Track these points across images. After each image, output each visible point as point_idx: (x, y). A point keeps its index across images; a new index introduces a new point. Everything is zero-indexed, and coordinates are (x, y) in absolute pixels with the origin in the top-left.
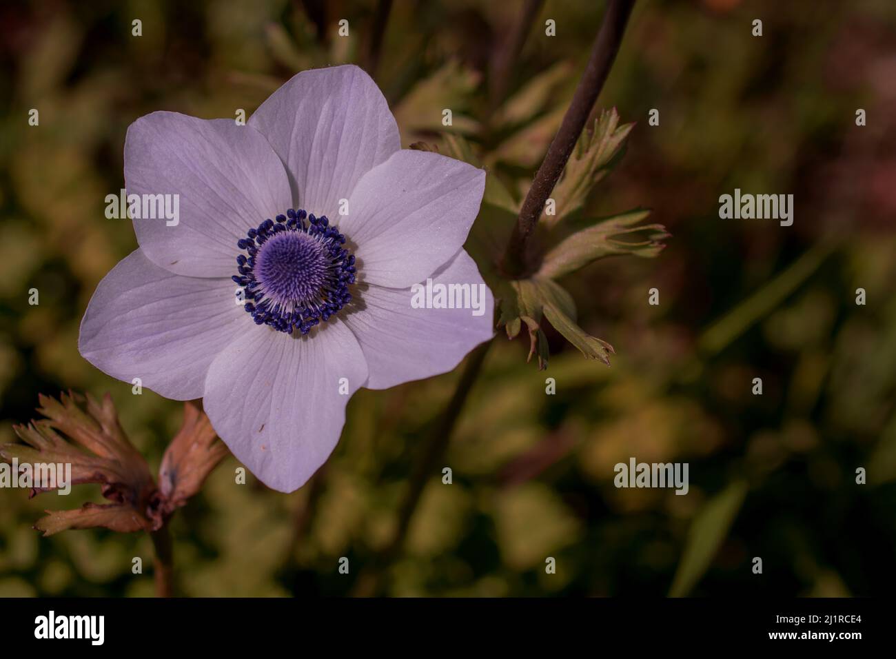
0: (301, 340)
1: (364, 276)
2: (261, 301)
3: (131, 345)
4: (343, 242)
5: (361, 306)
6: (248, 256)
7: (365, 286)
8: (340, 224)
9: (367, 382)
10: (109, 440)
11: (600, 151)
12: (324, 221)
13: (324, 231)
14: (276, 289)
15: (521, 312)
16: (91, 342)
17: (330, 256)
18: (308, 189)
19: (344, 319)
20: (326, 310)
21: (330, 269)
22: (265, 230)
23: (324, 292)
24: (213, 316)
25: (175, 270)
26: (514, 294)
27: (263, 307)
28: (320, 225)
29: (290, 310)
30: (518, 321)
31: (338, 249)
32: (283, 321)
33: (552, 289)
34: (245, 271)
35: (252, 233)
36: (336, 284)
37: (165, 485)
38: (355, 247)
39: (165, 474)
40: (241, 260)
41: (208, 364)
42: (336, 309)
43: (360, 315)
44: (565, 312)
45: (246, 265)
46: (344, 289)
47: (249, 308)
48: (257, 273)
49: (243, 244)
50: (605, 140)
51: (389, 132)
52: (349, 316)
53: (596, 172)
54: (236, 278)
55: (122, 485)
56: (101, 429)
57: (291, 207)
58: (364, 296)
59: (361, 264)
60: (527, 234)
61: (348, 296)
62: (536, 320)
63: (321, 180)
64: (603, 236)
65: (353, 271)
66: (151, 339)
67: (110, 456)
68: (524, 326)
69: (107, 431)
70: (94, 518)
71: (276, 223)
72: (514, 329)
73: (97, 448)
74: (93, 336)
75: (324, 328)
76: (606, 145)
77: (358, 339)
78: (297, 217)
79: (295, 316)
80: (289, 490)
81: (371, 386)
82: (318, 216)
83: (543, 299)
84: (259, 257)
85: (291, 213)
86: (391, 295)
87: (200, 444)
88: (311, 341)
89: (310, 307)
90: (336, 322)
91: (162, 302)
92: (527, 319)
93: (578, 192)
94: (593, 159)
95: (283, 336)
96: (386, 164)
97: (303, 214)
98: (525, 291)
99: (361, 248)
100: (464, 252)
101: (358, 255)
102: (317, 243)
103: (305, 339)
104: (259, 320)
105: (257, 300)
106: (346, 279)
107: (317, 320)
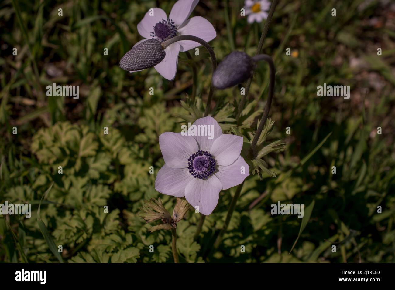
0: (205, 180)
1: (217, 164)
2: (195, 172)
3: (166, 186)
4: (212, 157)
5: (218, 171)
6: (190, 162)
7: (218, 166)
8: (210, 152)
9: (222, 188)
10: (161, 208)
11: (268, 128)
12: (207, 152)
13: (207, 155)
14: (199, 170)
15: (255, 168)
16: (157, 187)
17: (209, 160)
18: (202, 145)
19: (214, 174)
20: (210, 173)
21: (210, 163)
22: (194, 156)
23: (209, 169)
24: (183, 177)
25: (174, 167)
26: (252, 163)
27: (195, 174)
28: (206, 153)
29: (202, 174)
30: (254, 170)
31: (211, 159)
32: (201, 176)
33: (261, 161)
34: (190, 166)
35: (191, 157)
36: (212, 166)
37: (175, 218)
38: (215, 157)
39: (174, 215)
40: (189, 163)
41: (185, 188)
42: (212, 172)
43: (218, 173)
44: (264, 166)
45: (190, 164)
46: (214, 167)
47: (192, 174)
48: (193, 166)
49: (189, 160)
50: (269, 125)
51: (219, 130)
52: (215, 173)
53: (268, 132)
54: (188, 168)
55: (166, 219)
56: (159, 207)
57: (198, 150)
58: (218, 168)
59: (217, 161)
60: (253, 149)
61: (215, 169)
62: (258, 169)
63: (205, 142)
64: (271, 147)
65: (215, 163)
66: (170, 184)
67: (162, 212)
68: (256, 171)
69: (160, 207)
70: (161, 227)
71: (196, 154)
72: (254, 172)
73: (159, 211)
74: (158, 185)
75: (210, 177)
76: (269, 126)
77: (218, 178)
78: (200, 152)
79: (203, 175)
80: (208, 215)
81: (223, 189)
82: (205, 151)
83: (259, 163)
84: (193, 162)
85: (199, 151)
86: (224, 167)
87: (182, 207)
88: (207, 180)
89: (206, 172)
90: (213, 175)
91: (172, 175)
92: (256, 169)
93: (264, 137)
94: (267, 130)
95: (201, 180)
96: (220, 137)
97: (202, 151)
98: (255, 162)
99: (216, 157)
100: (240, 156)
101: (215, 159)
102: (206, 158)
103: (206, 180)
104: (195, 177)
105: (194, 172)
106: (214, 165)
107: (208, 175)
